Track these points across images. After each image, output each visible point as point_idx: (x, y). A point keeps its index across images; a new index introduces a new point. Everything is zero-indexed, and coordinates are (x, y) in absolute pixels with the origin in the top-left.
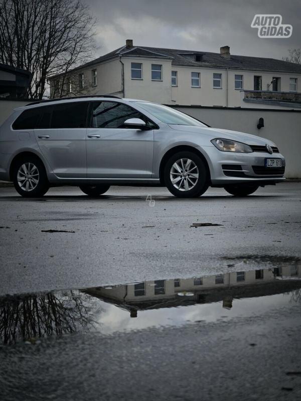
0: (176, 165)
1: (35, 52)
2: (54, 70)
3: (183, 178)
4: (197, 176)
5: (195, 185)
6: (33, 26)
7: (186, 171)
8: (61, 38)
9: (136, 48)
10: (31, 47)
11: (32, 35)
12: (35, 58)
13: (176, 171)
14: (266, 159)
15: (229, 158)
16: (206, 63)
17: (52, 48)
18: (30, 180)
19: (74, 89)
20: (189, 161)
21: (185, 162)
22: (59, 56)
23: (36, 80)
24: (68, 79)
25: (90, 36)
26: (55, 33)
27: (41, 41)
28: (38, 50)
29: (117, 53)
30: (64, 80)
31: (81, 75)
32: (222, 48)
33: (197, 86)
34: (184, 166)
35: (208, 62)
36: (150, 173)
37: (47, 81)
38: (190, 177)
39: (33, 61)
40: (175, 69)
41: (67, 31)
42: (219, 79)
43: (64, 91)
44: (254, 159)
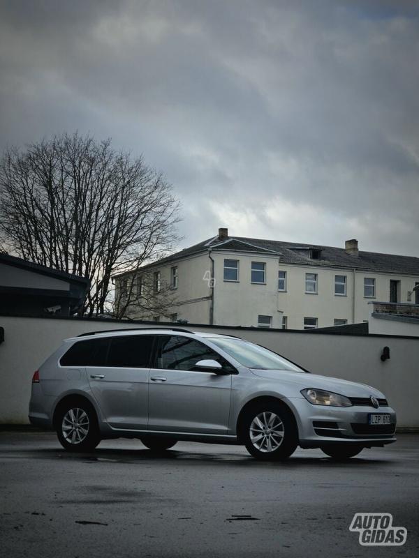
0: (257, 420)
1: (98, 244)
2: (121, 267)
3: (265, 436)
4: (282, 434)
5: (279, 445)
6: (97, 210)
7: (269, 427)
8: (133, 226)
9: (231, 240)
10: (94, 238)
11: (96, 222)
12: (97, 250)
13: (257, 427)
14: (369, 415)
15: (322, 413)
16: (326, 262)
17: (121, 238)
18: (77, 429)
19: (146, 293)
20: (273, 415)
21: (268, 416)
22: (129, 248)
23: (98, 279)
24: (140, 279)
25: (171, 224)
26: (126, 219)
27: (106, 229)
28: (103, 241)
29: (206, 245)
30: (133, 280)
31: (156, 274)
32: (349, 242)
33: (314, 292)
34: (268, 422)
35: (329, 260)
36: (225, 428)
37: (112, 280)
38: (274, 435)
39: (94, 256)
40: (283, 269)
41: (142, 216)
42: (343, 284)
43: (133, 294)
44: (353, 415)
